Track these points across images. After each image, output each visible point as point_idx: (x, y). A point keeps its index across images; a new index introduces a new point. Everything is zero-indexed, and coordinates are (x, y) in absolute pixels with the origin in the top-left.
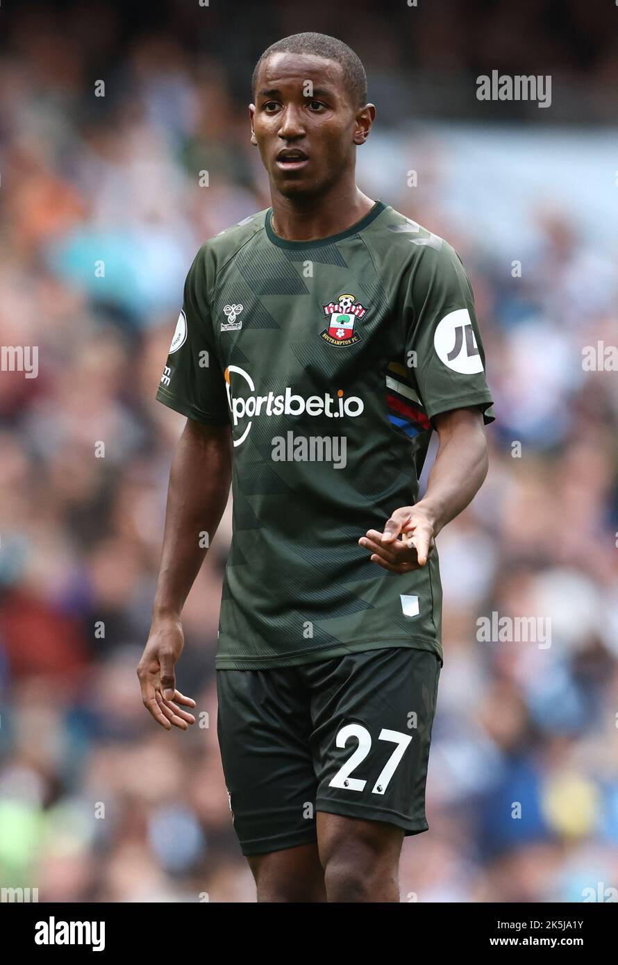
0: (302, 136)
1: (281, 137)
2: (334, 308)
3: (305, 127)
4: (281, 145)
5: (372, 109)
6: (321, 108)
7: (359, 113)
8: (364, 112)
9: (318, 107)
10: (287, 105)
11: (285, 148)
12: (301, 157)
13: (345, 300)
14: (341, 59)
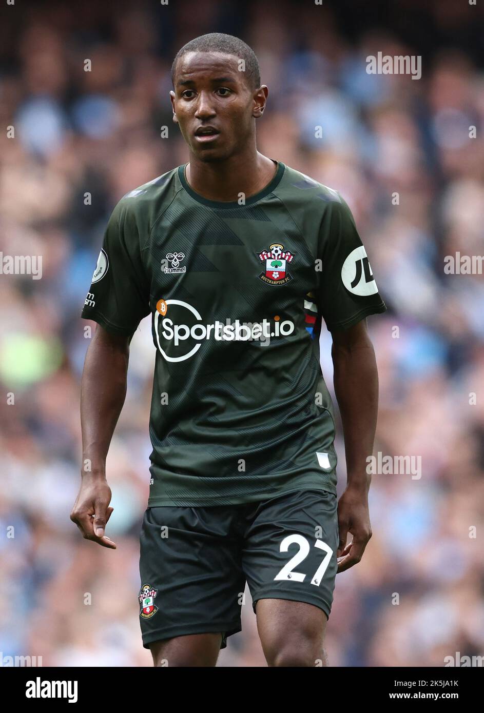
0: (213, 116)
1: (197, 117)
2: (267, 255)
3: (216, 109)
4: (197, 124)
5: (265, 89)
6: (227, 92)
7: (255, 93)
8: (260, 92)
9: (225, 92)
10: (200, 92)
11: (201, 126)
12: (213, 132)
13: (275, 249)
14: (239, 53)
